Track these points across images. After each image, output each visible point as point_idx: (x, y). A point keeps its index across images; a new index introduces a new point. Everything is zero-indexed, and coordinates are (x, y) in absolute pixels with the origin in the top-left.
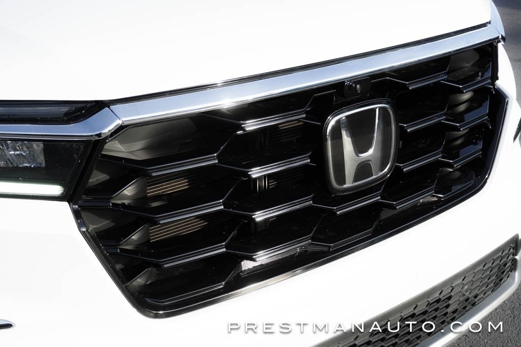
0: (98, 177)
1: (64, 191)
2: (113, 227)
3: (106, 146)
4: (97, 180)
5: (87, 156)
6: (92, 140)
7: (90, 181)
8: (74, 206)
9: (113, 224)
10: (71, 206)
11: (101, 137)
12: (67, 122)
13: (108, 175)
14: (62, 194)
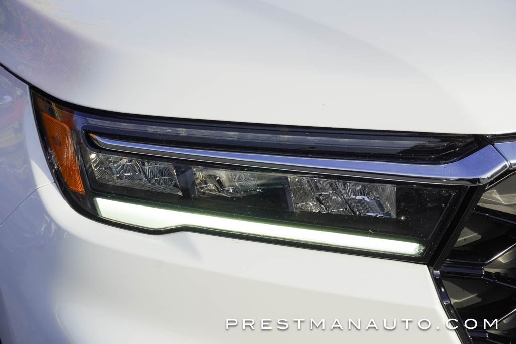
0: (467, 236)
1: (424, 252)
2: (478, 303)
3: (484, 196)
4: (465, 239)
5: (458, 207)
6: (467, 186)
7: (458, 240)
8: (435, 272)
9: (480, 300)
10: (432, 270)
11: (480, 183)
12: (436, 161)
13: (479, 234)
14: (421, 254)
